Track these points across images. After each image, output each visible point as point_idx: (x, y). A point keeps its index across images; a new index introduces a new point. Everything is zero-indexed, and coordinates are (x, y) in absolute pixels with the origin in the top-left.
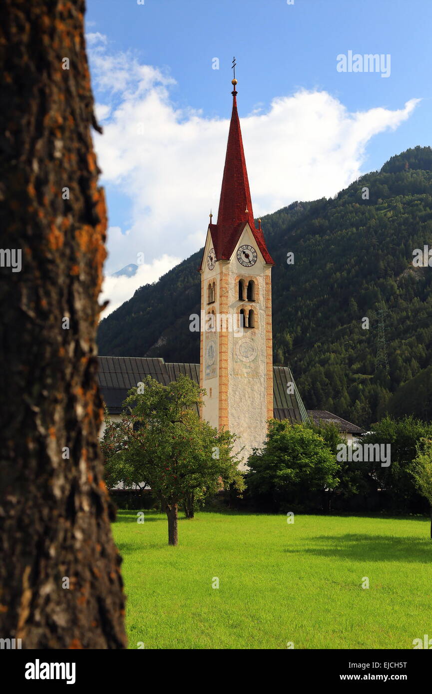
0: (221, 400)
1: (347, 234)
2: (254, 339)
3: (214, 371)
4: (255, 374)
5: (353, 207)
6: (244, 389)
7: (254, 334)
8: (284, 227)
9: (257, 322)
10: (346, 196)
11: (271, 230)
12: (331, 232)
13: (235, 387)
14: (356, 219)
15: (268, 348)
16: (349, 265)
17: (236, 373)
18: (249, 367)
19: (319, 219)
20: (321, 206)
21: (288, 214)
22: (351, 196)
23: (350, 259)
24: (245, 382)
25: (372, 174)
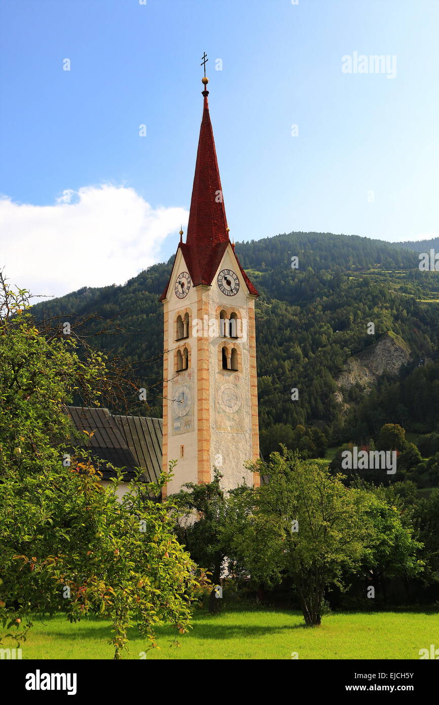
0: (203, 461)
1: (138, 320)
2: (237, 384)
3: (188, 424)
4: (239, 428)
5: (142, 294)
6: (228, 447)
7: (237, 378)
8: (73, 311)
9: (241, 364)
10: (136, 284)
11: (60, 313)
12: (122, 317)
13: (217, 444)
14: (146, 306)
15: (253, 397)
16: (140, 350)
17: (218, 427)
18: (233, 419)
19: (110, 304)
20: (110, 293)
21: (77, 298)
22: (141, 284)
23: (142, 344)
24: (229, 438)
25: (160, 265)
